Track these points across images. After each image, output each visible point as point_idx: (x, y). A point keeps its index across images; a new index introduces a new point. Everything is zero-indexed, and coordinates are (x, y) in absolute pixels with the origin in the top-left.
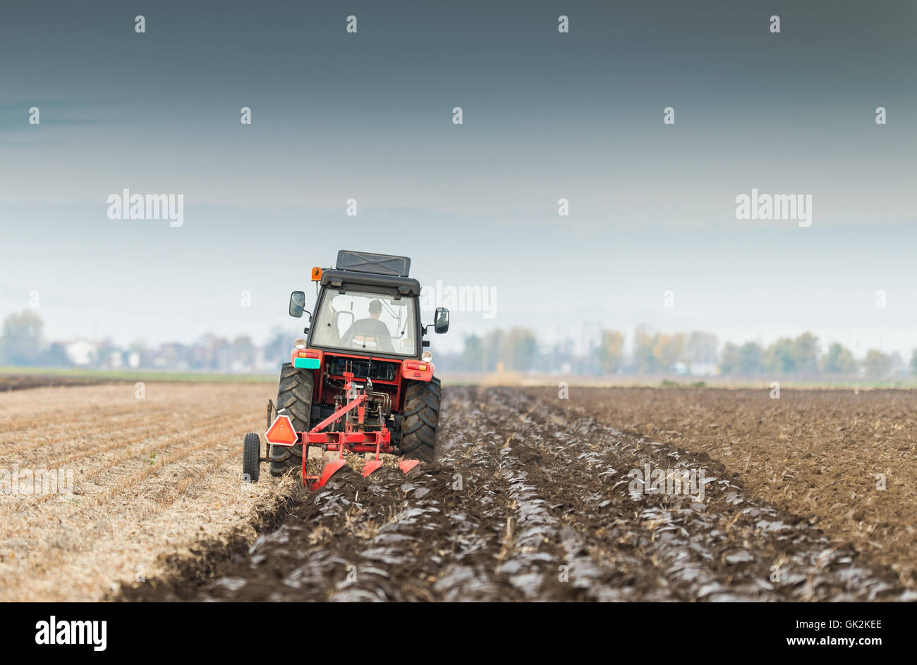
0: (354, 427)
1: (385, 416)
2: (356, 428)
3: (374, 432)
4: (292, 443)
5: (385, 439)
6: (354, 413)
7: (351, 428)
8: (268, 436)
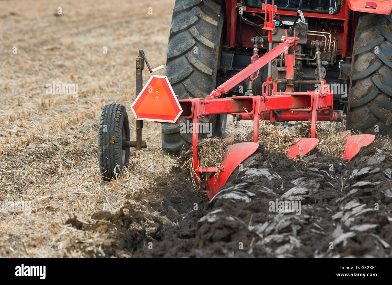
0: (279, 84)
1: (325, 66)
2: (283, 87)
3: (307, 93)
4: (173, 118)
5: (325, 102)
6: (280, 62)
7: (275, 87)
8: (136, 107)
